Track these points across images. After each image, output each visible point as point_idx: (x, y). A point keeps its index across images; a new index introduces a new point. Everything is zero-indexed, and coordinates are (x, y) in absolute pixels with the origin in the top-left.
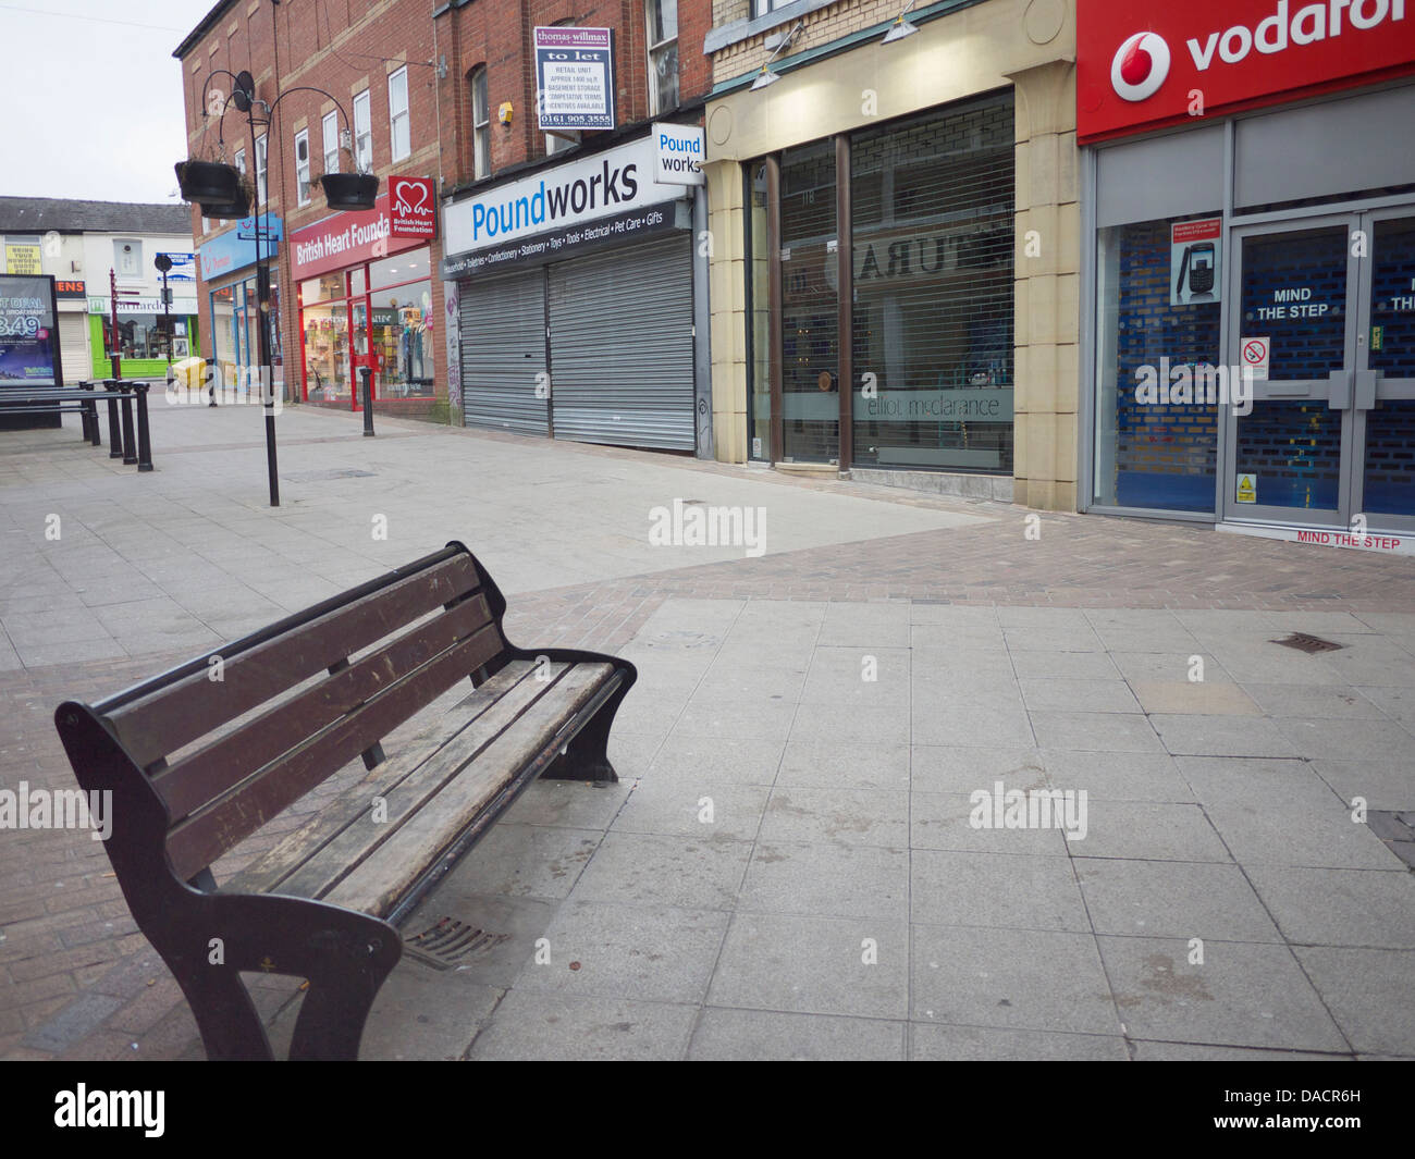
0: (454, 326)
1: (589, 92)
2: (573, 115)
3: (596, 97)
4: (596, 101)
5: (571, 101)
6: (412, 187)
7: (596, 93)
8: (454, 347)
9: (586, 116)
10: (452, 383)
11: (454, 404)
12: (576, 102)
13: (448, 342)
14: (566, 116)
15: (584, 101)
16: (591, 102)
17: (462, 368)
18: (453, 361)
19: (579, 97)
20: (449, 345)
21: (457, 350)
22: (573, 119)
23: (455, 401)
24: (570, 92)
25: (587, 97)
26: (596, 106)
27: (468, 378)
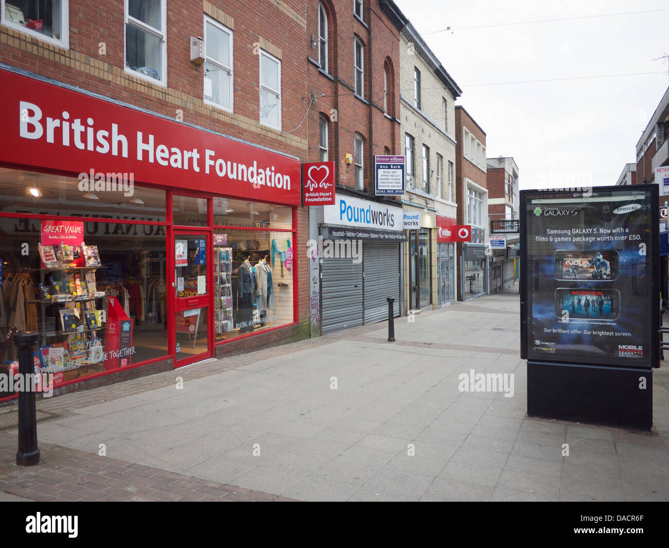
0: (316, 269)
1: (396, 181)
2: (389, 190)
3: (399, 183)
4: (398, 185)
5: (389, 184)
6: (318, 170)
7: (399, 181)
8: (315, 283)
9: (394, 190)
10: (313, 308)
11: (314, 322)
12: (390, 185)
13: (311, 280)
14: (386, 190)
15: (394, 184)
16: (397, 185)
17: (321, 296)
18: (314, 292)
19: (392, 183)
20: (312, 282)
21: (318, 286)
22: (389, 191)
23: (315, 320)
24: (388, 181)
25: (395, 183)
26: (398, 186)
27: (325, 302)
